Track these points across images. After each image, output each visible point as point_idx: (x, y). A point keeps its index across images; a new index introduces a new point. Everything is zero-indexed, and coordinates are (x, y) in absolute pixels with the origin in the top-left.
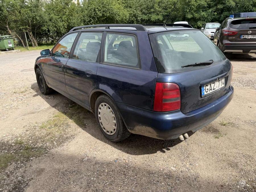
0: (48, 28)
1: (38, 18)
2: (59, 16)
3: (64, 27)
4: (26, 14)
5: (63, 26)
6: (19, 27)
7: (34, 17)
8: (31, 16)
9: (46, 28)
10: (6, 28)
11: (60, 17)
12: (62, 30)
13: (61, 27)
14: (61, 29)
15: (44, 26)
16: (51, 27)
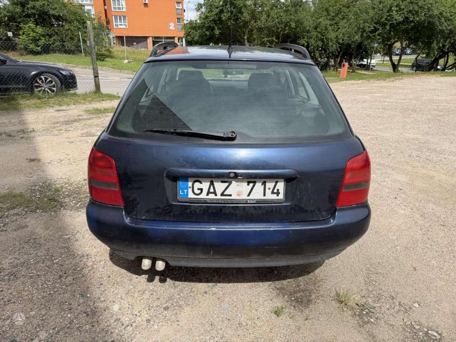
0: (308, 42)
1: (293, 25)
2: (334, 22)
3: (337, 41)
4: (277, 18)
5: (336, 38)
6: (263, 38)
7: (288, 22)
8: (283, 21)
9: (305, 42)
10: (244, 39)
11: (336, 23)
12: (332, 46)
13: (332, 41)
14: (330, 44)
15: (304, 38)
16: (314, 39)
